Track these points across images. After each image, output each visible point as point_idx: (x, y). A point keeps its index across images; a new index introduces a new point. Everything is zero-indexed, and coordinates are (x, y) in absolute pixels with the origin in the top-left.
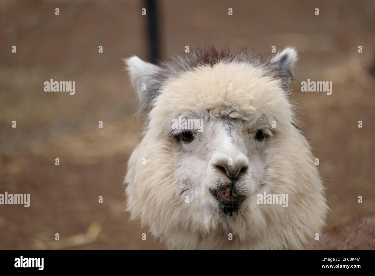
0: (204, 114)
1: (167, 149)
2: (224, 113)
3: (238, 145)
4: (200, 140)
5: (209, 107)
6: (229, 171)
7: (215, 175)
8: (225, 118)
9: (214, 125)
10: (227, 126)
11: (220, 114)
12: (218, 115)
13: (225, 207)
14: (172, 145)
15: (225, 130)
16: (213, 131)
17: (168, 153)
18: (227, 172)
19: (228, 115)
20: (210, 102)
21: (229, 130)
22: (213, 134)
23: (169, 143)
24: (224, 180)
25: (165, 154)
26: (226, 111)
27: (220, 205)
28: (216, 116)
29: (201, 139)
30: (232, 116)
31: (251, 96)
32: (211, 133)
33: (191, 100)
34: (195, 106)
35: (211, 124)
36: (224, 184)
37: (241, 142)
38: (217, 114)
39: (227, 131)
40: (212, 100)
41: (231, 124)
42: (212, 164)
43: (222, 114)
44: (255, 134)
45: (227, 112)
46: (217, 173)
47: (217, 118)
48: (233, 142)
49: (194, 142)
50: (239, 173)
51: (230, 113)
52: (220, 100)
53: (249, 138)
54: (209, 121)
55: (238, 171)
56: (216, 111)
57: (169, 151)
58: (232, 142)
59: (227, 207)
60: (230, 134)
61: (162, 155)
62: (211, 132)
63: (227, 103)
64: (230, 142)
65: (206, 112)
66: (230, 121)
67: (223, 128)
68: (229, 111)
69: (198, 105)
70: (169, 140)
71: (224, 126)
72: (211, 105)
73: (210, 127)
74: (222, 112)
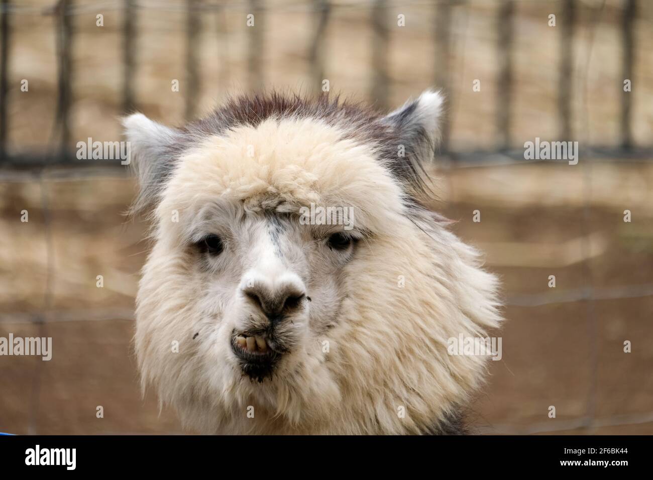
0: (236, 207)
1: (182, 267)
2: (268, 204)
3: (291, 259)
4: (233, 251)
5: (242, 195)
6: (266, 303)
7: (245, 307)
8: (269, 213)
9: (252, 226)
10: (273, 227)
11: (260, 206)
12: (257, 209)
13: (249, 366)
14: (190, 259)
15: (269, 233)
16: (251, 236)
17: (183, 274)
18: (263, 305)
19: (275, 208)
20: (243, 187)
21: (275, 234)
22: (250, 240)
23: (186, 256)
24: (259, 318)
25: (178, 276)
26: (271, 201)
27: (241, 364)
28: (253, 211)
29: (234, 249)
30: (281, 209)
31: (312, 177)
32: (248, 239)
33: (211, 184)
34: (219, 194)
35: (248, 223)
36: (259, 326)
37: (297, 254)
38: (256, 206)
39: (272, 235)
40: (247, 184)
41: (279, 224)
42: (241, 290)
43: (264, 207)
44: (327, 239)
45: (272, 203)
46: (248, 305)
47: (256, 213)
48: (280, 253)
49: (224, 254)
50: (283, 306)
51: (277, 205)
52: (260, 183)
53: (315, 246)
54: (246, 219)
55: (280, 303)
56: (254, 202)
57: (187, 270)
58: (276, 253)
59: (251, 365)
60: (275, 239)
61: (174, 276)
62: (247, 237)
63: (271, 189)
64: (274, 255)
65: (239, 205)
66: (279, 218)
67: (266, 231)
68: (276, 201)
69: (224, 193)
70: (186, 252)
71: (268, 226)
72: (244, 192)
73: (246, 230)
74: (265, 203)
